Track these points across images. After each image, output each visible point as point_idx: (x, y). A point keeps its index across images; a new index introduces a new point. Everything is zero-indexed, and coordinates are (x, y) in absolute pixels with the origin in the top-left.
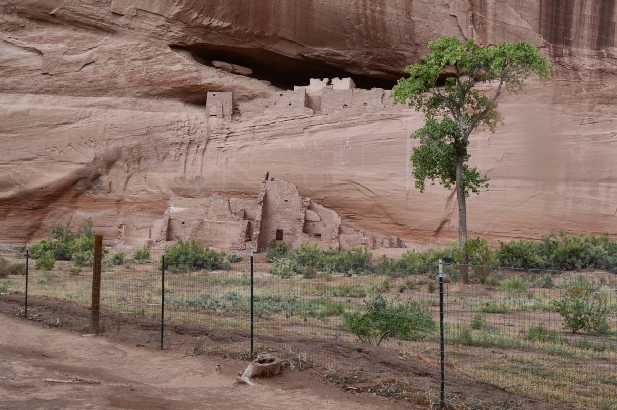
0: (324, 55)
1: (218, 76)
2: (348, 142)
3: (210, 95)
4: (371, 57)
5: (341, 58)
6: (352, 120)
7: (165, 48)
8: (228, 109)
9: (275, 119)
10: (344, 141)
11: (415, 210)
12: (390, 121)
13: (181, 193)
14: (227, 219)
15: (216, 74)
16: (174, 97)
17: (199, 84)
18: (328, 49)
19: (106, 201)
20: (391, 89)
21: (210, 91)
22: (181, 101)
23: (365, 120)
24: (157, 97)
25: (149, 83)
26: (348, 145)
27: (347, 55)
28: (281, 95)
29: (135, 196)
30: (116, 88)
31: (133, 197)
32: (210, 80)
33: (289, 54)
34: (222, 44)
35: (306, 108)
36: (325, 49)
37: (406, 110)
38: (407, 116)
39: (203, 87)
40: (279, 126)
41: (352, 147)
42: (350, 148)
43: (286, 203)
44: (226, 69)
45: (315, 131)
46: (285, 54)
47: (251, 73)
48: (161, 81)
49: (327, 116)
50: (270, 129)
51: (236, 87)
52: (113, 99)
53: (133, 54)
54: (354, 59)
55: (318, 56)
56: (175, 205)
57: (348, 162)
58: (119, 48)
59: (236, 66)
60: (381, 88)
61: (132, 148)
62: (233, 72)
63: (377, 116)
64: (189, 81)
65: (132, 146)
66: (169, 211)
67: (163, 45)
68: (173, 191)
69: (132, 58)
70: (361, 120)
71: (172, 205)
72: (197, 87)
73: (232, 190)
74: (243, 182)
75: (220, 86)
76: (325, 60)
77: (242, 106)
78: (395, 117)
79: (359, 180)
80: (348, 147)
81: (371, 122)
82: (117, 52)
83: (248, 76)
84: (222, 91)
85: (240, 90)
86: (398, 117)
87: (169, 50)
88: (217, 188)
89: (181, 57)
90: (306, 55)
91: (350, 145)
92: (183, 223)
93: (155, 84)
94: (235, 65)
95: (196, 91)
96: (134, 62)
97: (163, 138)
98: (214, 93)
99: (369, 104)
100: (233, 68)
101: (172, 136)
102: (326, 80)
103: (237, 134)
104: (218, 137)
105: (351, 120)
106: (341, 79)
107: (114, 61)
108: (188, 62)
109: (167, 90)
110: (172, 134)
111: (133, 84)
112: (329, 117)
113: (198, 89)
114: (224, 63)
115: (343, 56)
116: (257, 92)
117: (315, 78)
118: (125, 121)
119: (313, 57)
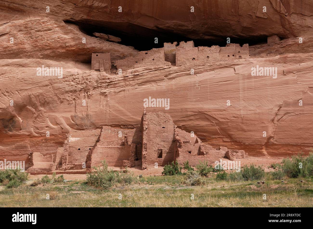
0: (173, 26)
1: (98, 42)
2: (197, 84)
3: (94, 55)
4: (206, 26)
5: (186, 28)
6: (200, 69)
7: (60, 22)
8: (108, 65)
9: (143, 71)
10: (194, 84)
11: (249, 131)
12: (226, 69)
13: (75, 128)
14: (114, 144)
15: (97, 41)
16: (67, 58)
17: (86, 47)
18: (175, 21)
19: (19, 136)
20: (225, 46)
21: (94, 53)
22: (73, 61)
23: (209, 68)
24: (55, 57)
25: (49, 48)
26: (197, 86)
27: (189, 26)
28: (146, 53)
29: (40, 131)
30: (25, 52)
31: (39, 132)
32: (93, 45)
33: (148, 26)
34: (101, 19)
35: (166, 62)
36: (174, 21)
37: (237, 60)
38: (238, 65)
39: (88, 50)
40: (146, 75)
41: (201, 88)
42: (199, 89)
43: (163, 129)
44: (103, 38)
45: (173, 78)
46: (145, 26)
47: (121, 41)
48: (58, 46)
49: (181, 67)
50: (140, 78)
51: (111, 50)
52: (22, 60)
53: (37, 27)
54: (194, 28)
55: (168, 27)
56: (73, 136)
57: (199, 99)
58: (27, 23)
59: (111, 36)
60: (218, 46)
61: (38, 96)
62: (108, 40)
63: (217, 65)
64: (79, 46)
65: (38, 94)
66: (68, 141)
67: (59, 20)
68: (69, 126)
69: (36, 29)
70: (206, 69)
71: (70, 136)
72: (84, 50)
73: (114, 123)
74: (122, 117)
75: (101, 50)
76: (173, 30)
77: (118, 63)
78: (229, 66)
79: (206, 111)
80: (197, 88)
81: (213, 70)
82: (25, 26)
83: (119, 43)
84: (102, 52)
85: (114, 52)
86: (232, 65)
87: (64, 24)
88: (102, 122)
89: (72, 29)
90: (160, 27)
91: (199, 87)
92: (79, 149)
93: (54, 48)
94: (109, 35)
95: (83, 53)
96: (38, 33)
97: (61, 87)
98: (97, 54)
99: (210, 57)
100: (108, 37)
101: (67, 86)
102: (175, 43)
103: (116, 82)
104: (101, 85)
105: (198, 69)
106: (186, 42)
107: (23, 32)
108: (77, 32)
109: (63, 52)
110: (67, 84)
111: (37, 48)
112: (183, 67)
113: (85, 52)
114: (102, 34)
115: (187, 26)
116: (126, 53)
117: (167, 42)
118: (32, 75)
119: (165, 27)
